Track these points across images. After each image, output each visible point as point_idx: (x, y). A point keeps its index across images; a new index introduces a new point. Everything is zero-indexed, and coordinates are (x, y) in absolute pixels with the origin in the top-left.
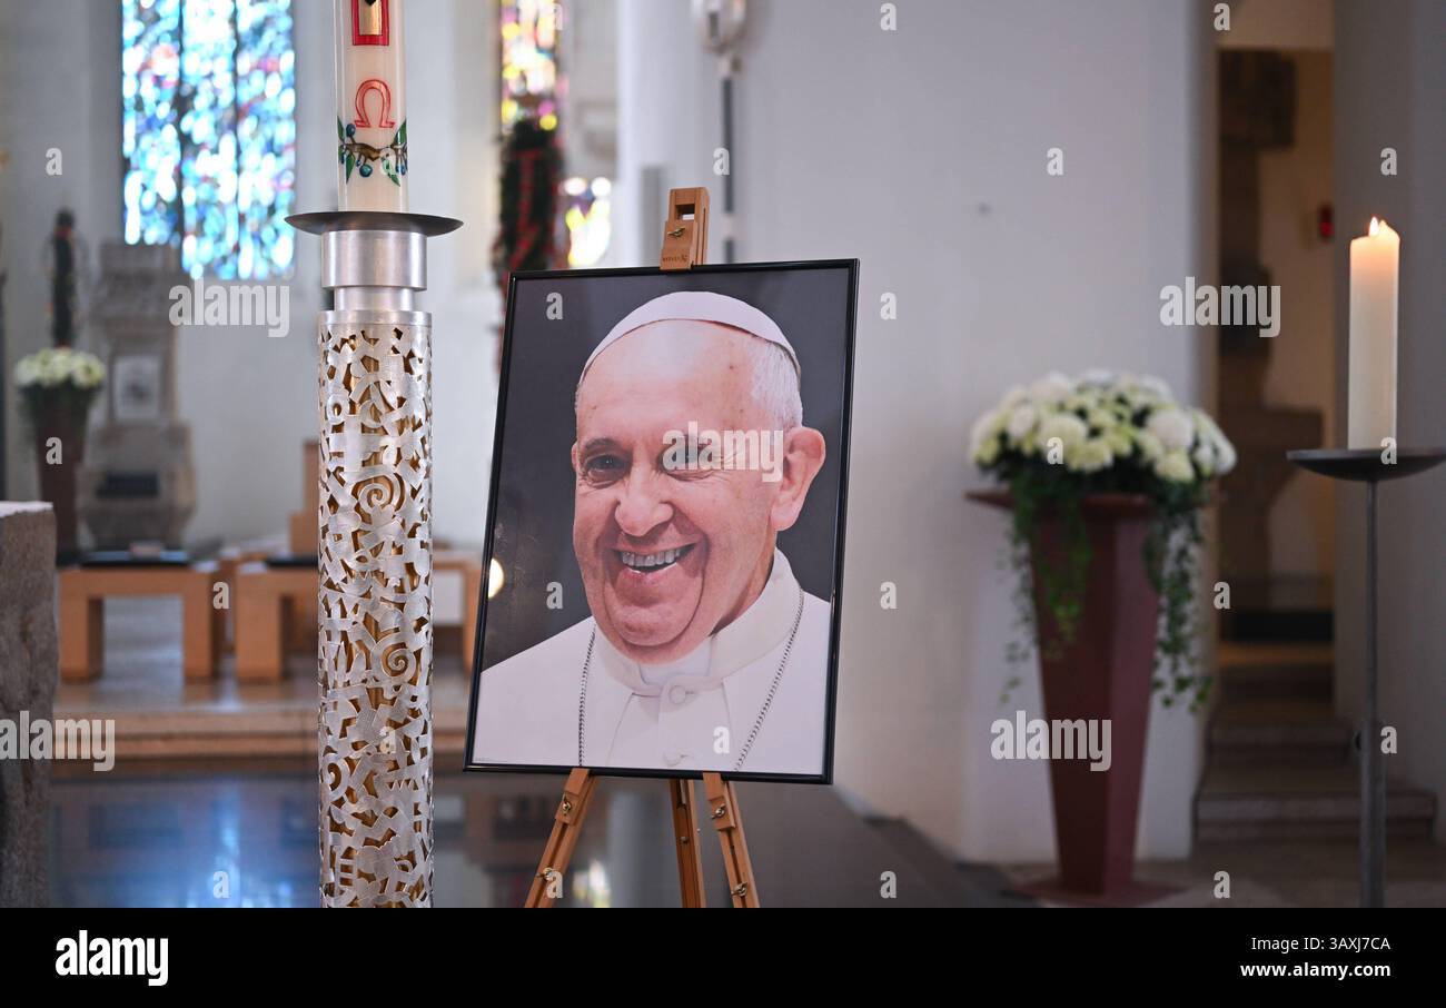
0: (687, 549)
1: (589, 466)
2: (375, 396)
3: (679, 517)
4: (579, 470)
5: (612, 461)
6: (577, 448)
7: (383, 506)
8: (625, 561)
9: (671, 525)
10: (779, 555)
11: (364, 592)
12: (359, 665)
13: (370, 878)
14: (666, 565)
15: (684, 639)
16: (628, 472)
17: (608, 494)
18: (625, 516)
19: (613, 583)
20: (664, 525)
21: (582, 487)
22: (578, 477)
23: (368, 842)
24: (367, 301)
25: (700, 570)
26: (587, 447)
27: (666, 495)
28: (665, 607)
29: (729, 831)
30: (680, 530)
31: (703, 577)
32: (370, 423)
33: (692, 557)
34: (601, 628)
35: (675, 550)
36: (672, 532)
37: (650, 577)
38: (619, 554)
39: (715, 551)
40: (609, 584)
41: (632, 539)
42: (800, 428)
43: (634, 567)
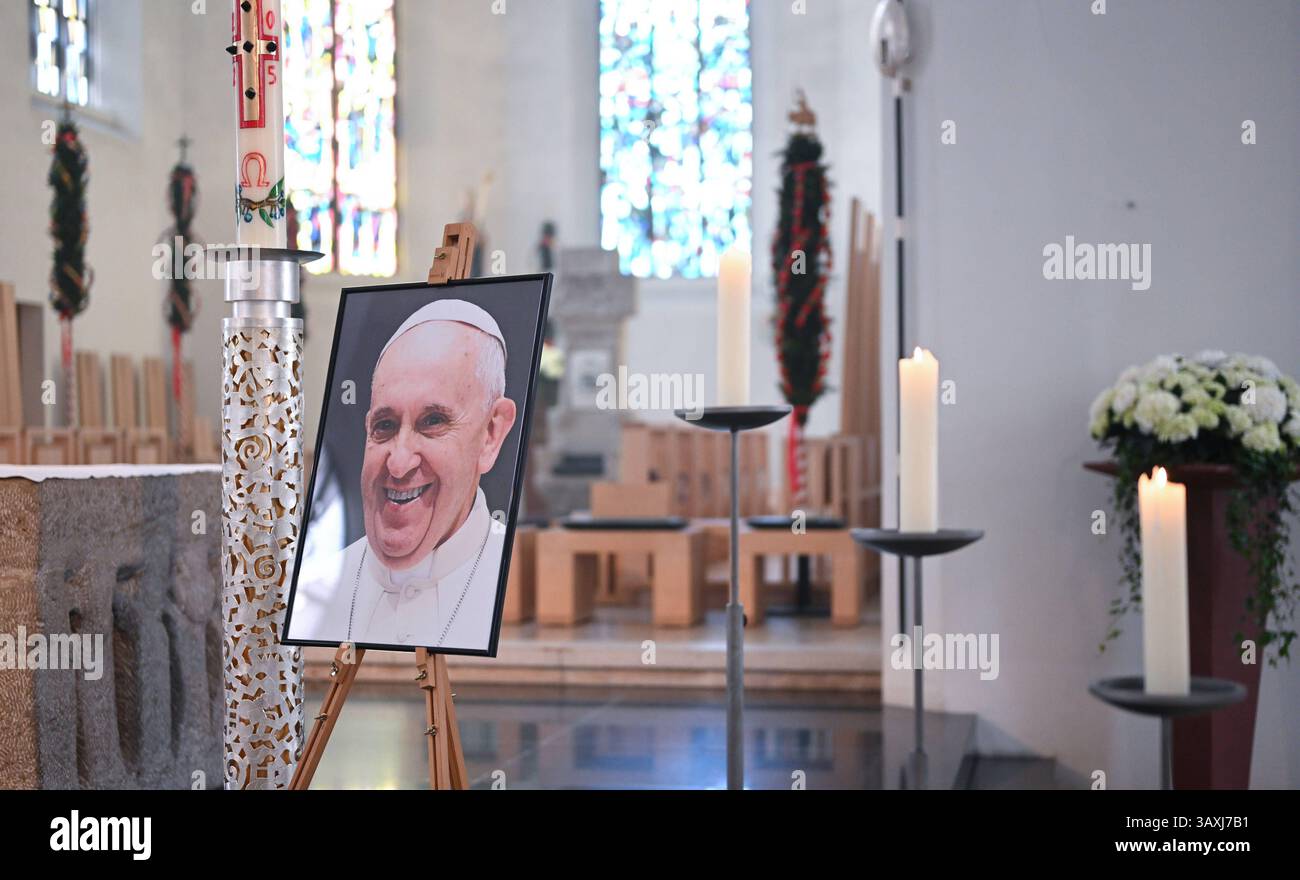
0: (426, 487)
1: (375, 428)
2: (249, 378)
3: (425, 464)
4: (369, 430)
5: (389, 424)
6: (370, 415)
7: (255, 457)
8: (389, 496)
9: (419, 470)
10: (480, 491)
11: (243, 518)
12: (239, 570)
13: (247, 723)
14: (413, 498)
15: (417, 552)
16: (397, 432)
17: (385, 447)
18: (392, 463)
19: (381, 513)
20: (414, 470)
21: (370, 443)
22: (368, 436)
23: (245, 696)
24: (251, 311)
25: (432, 503)
26: (376, 414)
27: (418, 448)
28: (409, 528)
29: (431, 689)
30: (424, 474)
31: (434, 507)
32: (247, 399)
33: (428, 494)
34: (371, 544)
35: (419, 488)
36: (419, 475)
37: (403, 507)
38: (386, 491)
39: (443, 489)
40: (378, 513)
41: (395, 480)
42: (503, 399)
43: (394, 501)
